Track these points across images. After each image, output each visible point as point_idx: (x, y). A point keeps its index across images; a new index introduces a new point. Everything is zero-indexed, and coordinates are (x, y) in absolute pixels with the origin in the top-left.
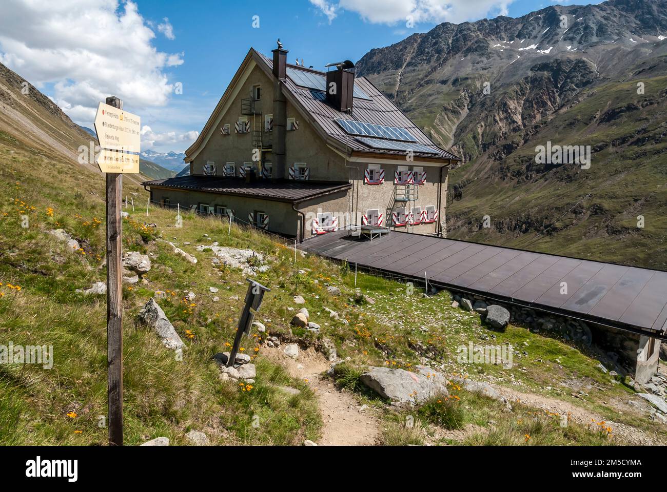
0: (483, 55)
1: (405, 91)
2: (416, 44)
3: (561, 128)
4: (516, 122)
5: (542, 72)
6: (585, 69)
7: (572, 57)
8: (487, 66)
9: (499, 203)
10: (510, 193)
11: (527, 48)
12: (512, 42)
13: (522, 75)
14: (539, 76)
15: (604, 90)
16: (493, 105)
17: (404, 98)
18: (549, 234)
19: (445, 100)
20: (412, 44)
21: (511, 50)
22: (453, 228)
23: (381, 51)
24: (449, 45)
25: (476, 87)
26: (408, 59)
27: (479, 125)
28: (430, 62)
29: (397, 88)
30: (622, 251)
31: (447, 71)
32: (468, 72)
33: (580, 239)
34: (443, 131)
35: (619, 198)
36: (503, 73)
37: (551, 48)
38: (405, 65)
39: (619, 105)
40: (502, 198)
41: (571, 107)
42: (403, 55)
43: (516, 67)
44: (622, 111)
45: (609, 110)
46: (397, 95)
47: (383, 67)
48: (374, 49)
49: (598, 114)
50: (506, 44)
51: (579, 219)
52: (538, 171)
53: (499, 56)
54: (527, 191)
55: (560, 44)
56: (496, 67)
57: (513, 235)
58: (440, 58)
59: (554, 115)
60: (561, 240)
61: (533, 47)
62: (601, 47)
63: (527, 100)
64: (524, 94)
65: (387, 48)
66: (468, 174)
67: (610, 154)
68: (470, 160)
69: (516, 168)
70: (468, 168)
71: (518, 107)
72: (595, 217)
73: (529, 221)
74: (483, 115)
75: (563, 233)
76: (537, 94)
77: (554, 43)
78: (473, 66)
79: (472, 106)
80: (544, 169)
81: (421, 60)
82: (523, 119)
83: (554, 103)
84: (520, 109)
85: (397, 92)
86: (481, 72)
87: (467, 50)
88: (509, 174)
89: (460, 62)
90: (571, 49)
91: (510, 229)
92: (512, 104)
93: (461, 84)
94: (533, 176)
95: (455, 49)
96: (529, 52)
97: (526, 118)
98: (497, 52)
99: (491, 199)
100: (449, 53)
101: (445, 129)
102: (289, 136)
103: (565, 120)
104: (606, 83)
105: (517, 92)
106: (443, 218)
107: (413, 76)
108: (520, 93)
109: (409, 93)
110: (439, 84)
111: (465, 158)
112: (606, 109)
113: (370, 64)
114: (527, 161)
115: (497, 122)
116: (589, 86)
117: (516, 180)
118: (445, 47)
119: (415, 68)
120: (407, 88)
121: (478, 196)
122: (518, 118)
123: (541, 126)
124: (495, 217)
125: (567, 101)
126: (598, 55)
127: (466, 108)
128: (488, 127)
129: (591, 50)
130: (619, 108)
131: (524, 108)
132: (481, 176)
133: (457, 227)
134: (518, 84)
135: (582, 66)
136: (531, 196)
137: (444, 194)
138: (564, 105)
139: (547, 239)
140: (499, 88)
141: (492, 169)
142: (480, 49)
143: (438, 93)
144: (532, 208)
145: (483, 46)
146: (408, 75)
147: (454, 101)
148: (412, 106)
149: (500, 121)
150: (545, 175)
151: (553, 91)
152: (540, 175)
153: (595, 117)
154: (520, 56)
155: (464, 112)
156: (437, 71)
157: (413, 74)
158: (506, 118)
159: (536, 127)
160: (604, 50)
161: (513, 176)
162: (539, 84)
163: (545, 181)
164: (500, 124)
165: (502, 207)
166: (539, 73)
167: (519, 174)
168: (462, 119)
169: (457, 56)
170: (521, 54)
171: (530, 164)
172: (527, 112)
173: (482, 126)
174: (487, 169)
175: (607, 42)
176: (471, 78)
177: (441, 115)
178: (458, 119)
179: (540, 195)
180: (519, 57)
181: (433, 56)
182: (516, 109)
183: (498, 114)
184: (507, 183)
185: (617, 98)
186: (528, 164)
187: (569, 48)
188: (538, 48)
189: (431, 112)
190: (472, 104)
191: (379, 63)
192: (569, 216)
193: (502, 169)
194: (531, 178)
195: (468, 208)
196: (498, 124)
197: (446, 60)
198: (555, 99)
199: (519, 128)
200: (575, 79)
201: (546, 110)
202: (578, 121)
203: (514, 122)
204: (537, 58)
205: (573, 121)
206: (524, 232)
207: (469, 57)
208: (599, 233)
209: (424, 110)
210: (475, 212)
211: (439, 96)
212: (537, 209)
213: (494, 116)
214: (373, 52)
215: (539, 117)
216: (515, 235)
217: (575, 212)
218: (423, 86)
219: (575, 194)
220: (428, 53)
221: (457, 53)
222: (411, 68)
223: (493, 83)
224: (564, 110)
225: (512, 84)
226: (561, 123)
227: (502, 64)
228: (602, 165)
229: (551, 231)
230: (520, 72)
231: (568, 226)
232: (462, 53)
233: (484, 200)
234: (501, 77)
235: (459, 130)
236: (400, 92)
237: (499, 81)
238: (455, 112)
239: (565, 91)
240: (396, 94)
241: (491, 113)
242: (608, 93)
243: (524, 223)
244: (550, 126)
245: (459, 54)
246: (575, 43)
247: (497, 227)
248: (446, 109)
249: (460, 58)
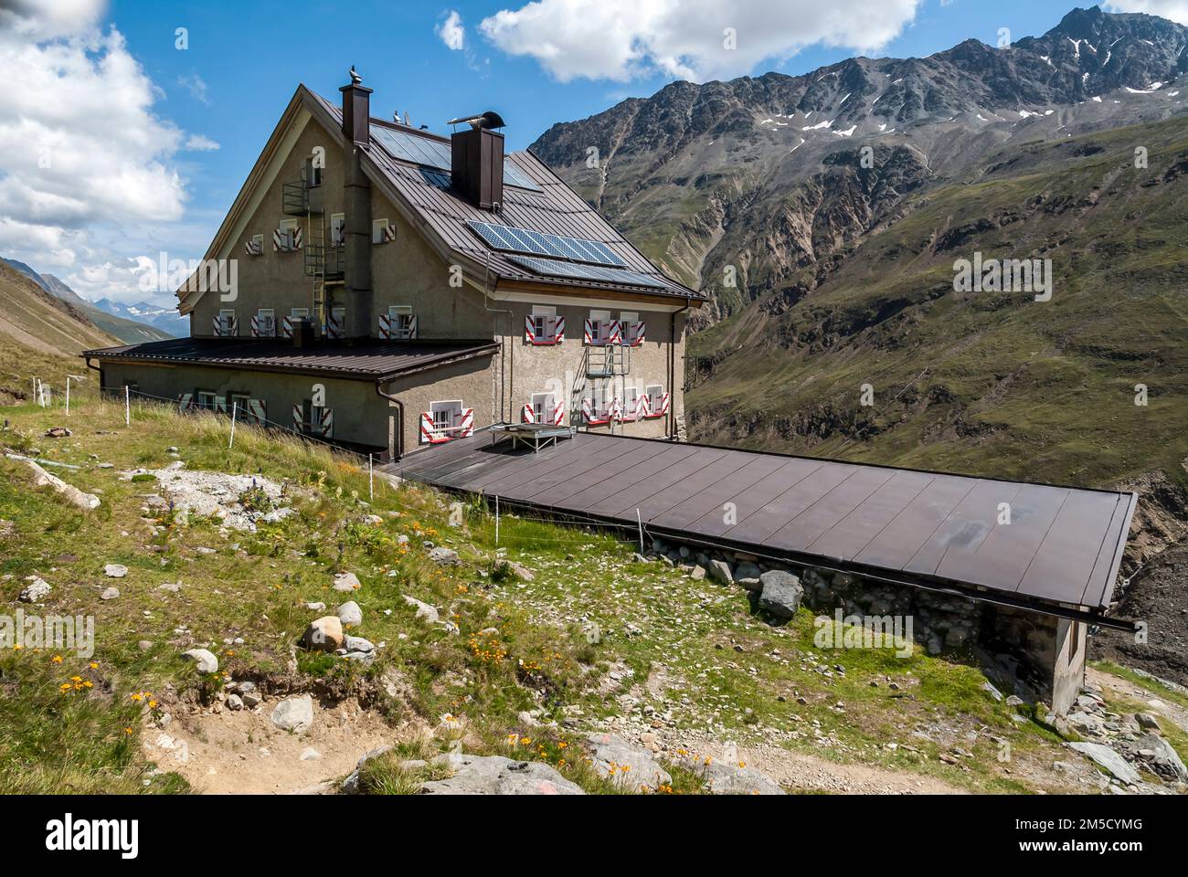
0: (744, 136)
1: (615, 197)
2: (631, 117)
3: (876, 259)
4: (803, 250)
5: (841, 167)
6: (909, 162)
7: (889, 143)
8: (753, 155)
9: (781, 388)
10: (798, 370)
11: (816, 127)
12: (791, 117)
13: (809, 172)
14: (837, 173)
15: (941, 198)
16: (765, 220)
17: (615, 208)
18: (865, 437)
19: (684, 212)
20: (625, 117)
21: (790, 129)
22: (704, 432)
23: (572, 126)
24: (687, 119)
25: (734, 191)
26: (619, 142)
27: (742, 256)
28: (656, 147)
29: (601, 192)
30: (983, 463)
31: (684, 163)
32: (722, 165)
33: (915, 445)
34: (682, 264)
35: (973, 374)
36: (778, 167)
37: (855, 127)
38: (614, 151)
39: (966, 222)
40: (785, 379)
41: (890, 224)
42: (609, 134)
43: (800, 156)
44: (971, 231)
45: (950, 231)
46: (602, 203)
47: (575, 155)
48: (559, 124)
49: (934, 237)
50: (781, 120)
51: (913, 412)
52: (842, 332)
53: (771, 139)
54: (826, 366)
55: (868, 119)
56: (768, 157)
57: (806, 442)
58: (674, 141)
59: (865, 238)
60: (884, 449)
61: (826, 124)
62: (932, 127)
63: (819, 214)
64: (814, 204)
65: (582, 122)
66: (728, 338)
67: (955, 303)
68: (729, 314)
69: (805, 327)
70: (728, 329)
71: (805, 225)
72: (937, 408)
73: (832, 417)
74: (748, 238)
75: (887, 436)
76: (836, 203)
77: (859, 119)
78: (729, 155)
79: (730, 223)
80: (852, 328)
81: (641, 143)
82: (815, 244)
83: (862, 217)
84: (809, 229)
85: (602, 197)
86: (744, 165)
87: (718, 127)
88: (795, 339)
89: (707, 148)
90: (886, 129)
91: (800, 431)
92: (796, 220)
93: (709, 185)
94: (835, 340)
95: (697, 126)
96: (820, 133)
97: (819, 244)
98: (769, 133)
99: (767, 381)
100: (687, 132)
101: (685, 261)
102: (377, 253)
103: (882, 247)
104: (942, 185)
105: (802, 200)
106: (680, 408)
107: (628, 171)
108: (807, 201)
109: (623, 201)
110: (673, 186)
111: (721, 311)
112: (946, 227)
113: (552, 150)
114: (824, 316)
115: (772, 249)
116: (917, 190)
117: (807, 348)
118: (681, 123)
119: (632, 157)
120: (619, 191)
121: (745, 375)
122: (806, 243)
123: (845, 256)
124: (775, 412)
125: (884, 216)
126: (928, 140)
127: (720, 225)
128: (757, 259)
129: (917, 132)
130: (965, 227)
131: (816, 227)
132: (748, 341)
133: (711, 432)
134: (804, 186)
135: (905, 158)
136: (831, 376)
137: (680, 364)
138: (879, 221)
139: (862, 446)
140: (773, 193)
141: (766, 329)
142: (740, 126)
143: (673, 200)
144: (835, 395)
145: (745, 122)
146: (619, 169)
147: (700, 214)
148: (627, 222)
149: (778, 248)
150: (854, 338)
151: (861, 198)
152: (846, 338)
153: (929, 242)
154: (806, 139)
155: (718, 233)
156: (669, 164)
157: (628, 168)
158: (787, 243)
159: (836, 258)
160: (937, 132)
161: (802, 341)
162: (838, 187)
163: (855, 349)
164: (778, 254)
165: (785, 395)
166: (837, 169)
167: (811, 337)
168: (713, 245)
169: (701, 138)
170: (807, 136)
171: (829, 320)
172: (820, 233)
173: (747, 257)
174: (758, 330)
175: (942, 119)
176: (726, 175)
177: (678, 237)
178: (707, 245)
179: (846, 372)
180: (803, 141)
181: (660, 136)
182: (802, 227)
183: (774, 236)
184: (792, 354)
185: (962, 210)
186: (825, 320)
187: (883, 127)
188: (833, 127)
189: (660, 233)
190: (730, 220)
191: (570, 148)
192: (896, 407)
193: (783, 329)
194: (832, 345)
195: (730, 397)
196: (774, 253)
197: (683, 144)
198: (864, 211)
199: (808, 259)
200: (895, 178)
201: (850, 230)
202: (903, 248)
203: (800, 249)
204: (833, 143)
205: (894, 248)
206: (824, 437)
207: (721, 140)
208: (945, 433)
209: (649, 229)
210: (740, 405)
211: (674, 206)
212: (843, 396)
213: (768, 240)
214: (558, 129)
215: (839, 241)
216: (810, 442)
217: (904, 400)
218: (645, 188)
219: (904, 369)
220: (653, 132)
221: (700, 133)
222: (624, 157)
223: (763, 184)
224: (879, 230)
225: (794, 186)
226: (876, 252)
227: (778, 153)
228: (944, 321)
229: (867, 432)
230: (807, 167)
231: (894, 423)
232: (710, 134)
233: (756, 382)
234: (775, 173)
235: (710, 264)
236: (607, 198)
237: (772, 180)
238: (701, 233)
239: (880, 198)
240: (600, 201)
241: (762, 235)
242: (947, 202)
243: (822, 420)
244: (858, 257)
245: (706, 135)
246: (892, 119)
247: (778, 428)
248: (686, 228)
249: (705, 140)
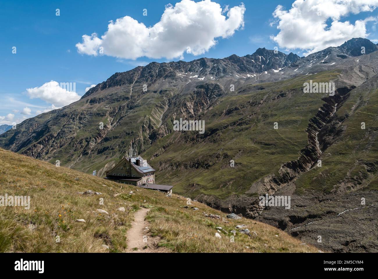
0: (173, 79)
1: (135, 96)
2: (140, 72)
3: (210, 117)
4: (191, 113)
5: (201, 89)
6: (219, 89)
7: (213, 83)
8: (176, 85)
9: (185, 154)
10: (190, 149)
11: (194, 77)
12: (187, 73)
13: (192, 90)
14: (200, 91)
15: (227, 99)
16: (180, 104)
17: (135, 100)
18: (207, 168)
19: (156, 101)
20: (138, 72)
21: (186, 77)
22: (164, 168)
23: (121, 74)
24: (156, 73)
25: (171, 95)
26: (136, 79)
27: (174, 115)
28: (148, 81)
29: (131, 94)
31: (156, 86)
32: (167, 87)
33: (220, 170)
34: (156, 117)
35: (234, 150)
36: (183, 88)
37: (204, 77)
38: (134, 82)
39: (232, 107)
40: (186, 152)
41: (214, 107)
42: (133, 77)
43: (189, 85)
44: (233, 110)
45: (228, 109)
46: (131, 98)
47: (122, 83)
48: (117, 73)
49: (224, 111)
50: (184, 74)
51: (219, 160)
52: (201, 138)
53: (181, 80)
54: (197, 148)
55: (208, 75)
56: (180, 85)
57: (192, 170)
58: (153, 80)
59: (207, 111)
60: (212, 171)
61: (196, 76)
62: (225, 79)
63: (195, 102)
64: (194, 99)
65: (124, 72)
66: (170, 140)
67: (230, 130)
68: (170, 132)
69: (191, 136)
70: (170, 137)
71: (191, 106)
72: (225, 159)
73: (199, 162)
74: (175, 109)
75: (213, 167)
76: (200, 100)
77: (205, 75)
78: (169, 84)
79: (170, 105)
80: (204, 137)
81: (143, 80)
82: (194, 111)
83: (207, 104)
84: (192, 107)
85: (131, 96)
86: (174, 87)
87: (166, 76)
88: (189, 140)
89: (163, 82)
90: (213, 78)
91: (190, 167)
92: (189, 104)
93: (164, 93)
94: (199, 140)
95: (160, 75)
96: (195, 79)
97: (195, 111)
98: (180, 78)
99: (181, 152)
100: (157, 77)
101: (157, 116)
103: (211, 114)
104: (227, 96)
105: (190, 98)
107: (139, 88)
108: (192, 99)
109: (137, 97)
110: (153, 93)
111: (168, 131)
112: (227, 109)
113: (115, 81)
114: (196, 133)
115: (182, 113)
116: (221, 96)
117: (192, 142)
118: (155, 74)
119: (140, 84)
120: (136, 94)
121: (175, 151)
122: (192, 111)
123: (202, 116)
124: (183, 161)
125: (212, 104)
126: (224, 82)
127: (167, 105)
128: (178, 115)
129: (221, 80)
130: (232, 109)
131: (194, 106)
132: (176, 141)
133: (166, 168)
134: (191, 94)
135: (218, 87)
136: (199, 150)
138: (211, 105)
139: (207, 170)
140: (182, 96)
141: (181, 137)
142: (172, 76)
143: (153, 98)
144: (200, 156)
145: (173, 75)
146: (136, 87)
147: (161, 102)
148: (139, 104)
149: (184, 112)
150: (204, 139)
151: (206, 98)
152: (202, 140)
153: (223, 113)
154: (191, 80)
155: (166, 107)
156: (151, 86)
158: (186, 111)
159: (200, 116)
160: (226, 80)
161: (191, 140)
162: (200, 95)
163: (205, 143)
164: (184, 114)
165: (186, 156)
166: (200, 90)
167: (193, 139)
168: (165, 111)
169: (161, 79)
170: (191, 79)
171: (198, 134)
172: (195, 108)
173: (175, 115)
174: (179, 137)
175: (227, 76)
176: (168, 90)
177: (155, 109)
178: (163, 111)
179: (202, 149)
180: (190, 81)
181: (149, 78)
182: (190, 106)
183: (183, 109)
184: (188, 144)
185: (231, 104)
186: (197, 134)
187: (212, 78)
188: (198, 77)
189: (149, 108)
190: (170, 104)
191: (120, 80)
192: (215, 159)
193: (185, 137)
194: (199, 141)
195: (171, 157)
196: (183, 114)
197: (155, 80)
198: (207, 102)
199: (192, 115)
200: (215, 93)
201: (204, 107)
202: (217, 114)
203: (190, 113)
204: (198, 82)
205: (214, 114)
206: (197, 168)
207: (167, 80)
208: (227, 166)
209: (146, 106)
210: (174, 160)
211: (153, 99)
212: (202, 156)
213: (181, 110)
214: (117, 74)
215: (201, 110)
216: (193, 170)
217: (217, 157)
218: (144, 94)
219: (217, 148)
220: (146, 77)
221: (161, 77)
222: (138, 84)
223: (179, 93)
224: (210, 109)
225: (188, 94)
226: (210, 115)
227: (183, 84)
228: (227, 135)
229: (208, 166)
230: (191, 89)
231: (214, 164)
232: (163, 78)
233: (178, 153)
234: (183, 90)
235: (164, 117)
236: (133, 96)
237: (182, 92)
238: (162, 108)
239: (212, 98)
240: (130, 97)
241: (179, 108)
242: (228, 101)
243: (196, 163)
244: (205, 116)
245: (162, 78)
246: (214, 75)
247: (185, 166)
248: (157, 106)
249: (162, 80)
